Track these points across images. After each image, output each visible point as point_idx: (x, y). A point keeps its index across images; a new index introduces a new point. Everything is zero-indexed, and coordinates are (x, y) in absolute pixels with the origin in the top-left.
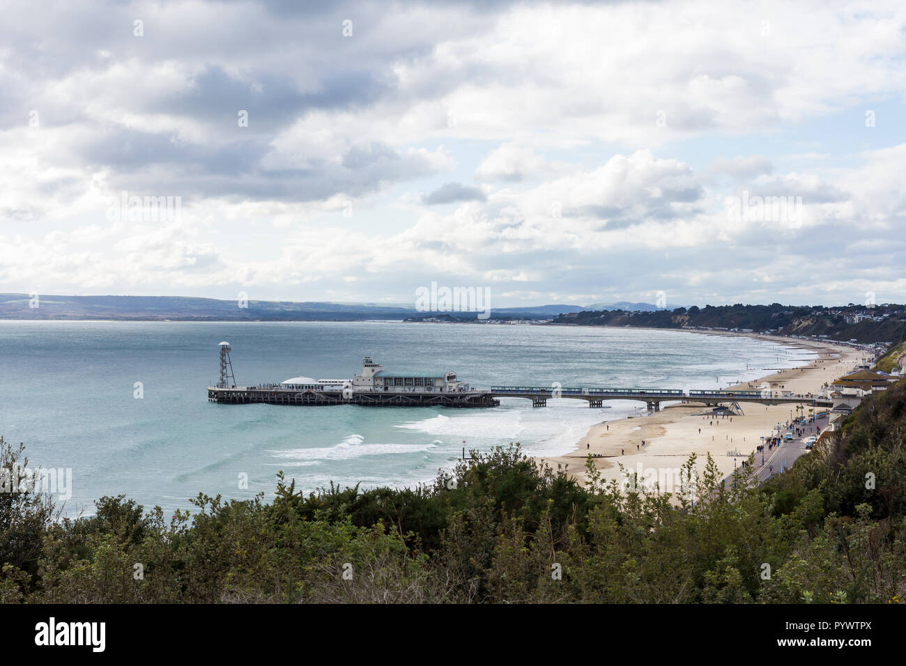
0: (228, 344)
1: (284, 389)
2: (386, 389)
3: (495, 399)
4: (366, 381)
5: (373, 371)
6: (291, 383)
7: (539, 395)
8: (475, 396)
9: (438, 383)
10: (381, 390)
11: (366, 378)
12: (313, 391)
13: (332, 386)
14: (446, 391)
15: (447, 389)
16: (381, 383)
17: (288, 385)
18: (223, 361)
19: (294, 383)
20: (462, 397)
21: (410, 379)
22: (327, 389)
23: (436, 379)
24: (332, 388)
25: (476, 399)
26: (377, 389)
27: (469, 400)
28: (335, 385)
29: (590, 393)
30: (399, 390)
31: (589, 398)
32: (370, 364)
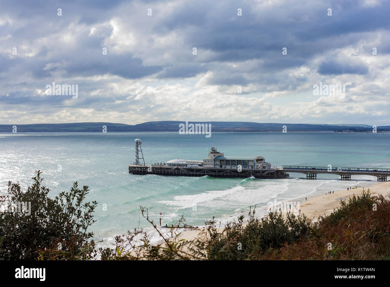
0: (140, 140)
1: (167, 166)
2: (221, 166)
3: (287, 173)
4: (210, 162)
5: (215, 156)
6: (170, 162)
7: (310, 172)
8: (271, 171)
9: (251, 164)
10: (218, 167)
11: (210, 160)
12: (180, 167)
13: (192, 164)
14: (255, 168)
15: (256, 167)
16: (218, 163)
17: (168, 163)
18: (138, 150)
19: (172, 162)
20: (263, 172)
21: (234, 161)
22: (189, 166)
23: (249, 161)
24: (192, 166)
25: (272, 174)
26: (216, 167)
27: (266, 174)
28: (193, 164)
29: (342, 170)
30: (228, 167)
31: (340, 174)
32: (214, 152)
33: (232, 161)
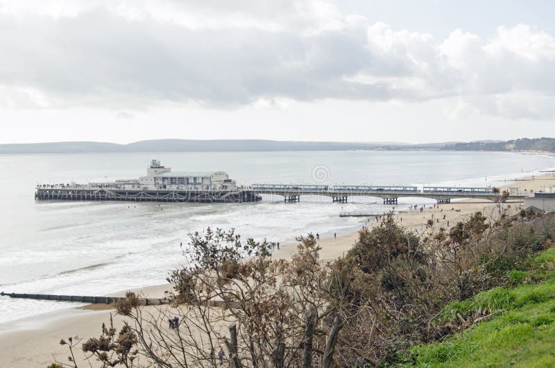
2: (164, 187)
3: (260, 195)
4: (149, 180)
5: (156, 171)
7: (291, 193)
8: (234, 193)
9: (206, 182)
10: (160, 188)
11: (149, 178)
12: (104, 189)
13: (124, 185)
14: (212, 189)
15: (212, 187)
16: (161, 182)
20: (223, 194)
23: (203, 178)
25: (236, 196)
28: (126, 184)
29: (335, 190)
30: (174, 188)
31: (333, 195)
32: (156, 166)
33: (179, 178)
